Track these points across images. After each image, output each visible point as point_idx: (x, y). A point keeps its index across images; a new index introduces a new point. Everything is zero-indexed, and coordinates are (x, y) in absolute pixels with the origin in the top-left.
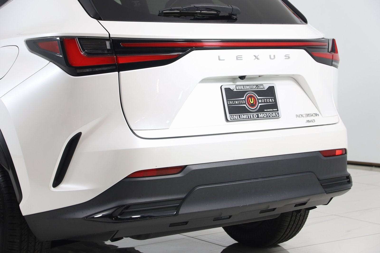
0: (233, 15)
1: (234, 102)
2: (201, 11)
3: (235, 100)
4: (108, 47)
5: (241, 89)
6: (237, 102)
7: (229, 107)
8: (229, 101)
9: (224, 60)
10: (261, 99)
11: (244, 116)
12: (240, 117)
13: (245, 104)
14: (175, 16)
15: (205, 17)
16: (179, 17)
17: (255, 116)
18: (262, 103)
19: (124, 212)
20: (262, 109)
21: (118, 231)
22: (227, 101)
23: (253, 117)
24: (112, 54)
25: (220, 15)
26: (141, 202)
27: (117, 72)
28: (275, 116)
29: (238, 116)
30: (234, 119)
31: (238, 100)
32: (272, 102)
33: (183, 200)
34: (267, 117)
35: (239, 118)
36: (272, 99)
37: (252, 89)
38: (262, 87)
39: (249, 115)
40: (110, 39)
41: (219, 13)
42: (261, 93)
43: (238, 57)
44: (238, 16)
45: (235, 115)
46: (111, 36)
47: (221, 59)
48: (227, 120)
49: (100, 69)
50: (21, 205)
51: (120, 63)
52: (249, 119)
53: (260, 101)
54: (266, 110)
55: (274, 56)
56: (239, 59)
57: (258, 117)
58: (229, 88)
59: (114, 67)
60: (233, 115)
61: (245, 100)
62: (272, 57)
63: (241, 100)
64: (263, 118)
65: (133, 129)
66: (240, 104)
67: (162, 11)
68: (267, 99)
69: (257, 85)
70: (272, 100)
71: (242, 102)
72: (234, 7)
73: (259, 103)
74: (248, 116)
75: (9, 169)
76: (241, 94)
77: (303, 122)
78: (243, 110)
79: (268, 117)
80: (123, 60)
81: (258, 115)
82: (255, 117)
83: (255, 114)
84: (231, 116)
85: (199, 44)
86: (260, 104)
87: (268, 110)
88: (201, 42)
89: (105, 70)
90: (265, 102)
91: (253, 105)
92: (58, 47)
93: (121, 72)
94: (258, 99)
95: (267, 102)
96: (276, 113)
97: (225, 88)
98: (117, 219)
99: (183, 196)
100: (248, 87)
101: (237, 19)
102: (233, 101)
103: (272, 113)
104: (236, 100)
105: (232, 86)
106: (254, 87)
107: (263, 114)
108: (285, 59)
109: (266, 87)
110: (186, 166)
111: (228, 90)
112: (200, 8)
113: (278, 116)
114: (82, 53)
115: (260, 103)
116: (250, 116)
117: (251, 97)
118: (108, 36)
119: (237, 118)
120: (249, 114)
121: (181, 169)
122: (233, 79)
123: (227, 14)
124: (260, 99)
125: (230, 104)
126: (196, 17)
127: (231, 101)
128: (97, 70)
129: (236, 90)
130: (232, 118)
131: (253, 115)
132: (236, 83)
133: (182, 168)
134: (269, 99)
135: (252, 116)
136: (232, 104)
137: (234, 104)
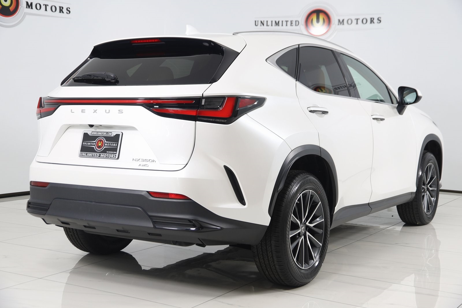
3: (88, 142)
5: (95, 134)
6: (89, 144)
10: (108, 143)
11: (90, 154)
12: (87, 155)
13: (95, 145)
17: (98, 155)
18: (107, 146)
20: (105, 151)
22: (83, 142)
23: (96, 156)
28: (113, 157)
31: (90, 142)
32: (115, 146)
34: (106, 157)
37: (103, 135)
38: (110, 134)
39: (94, 154)
42: (108, 139)
52: (93, 157)
53: (106, 145)
54: (108, 152)
55: (109, 110)
57: (100, 156)
58: (87, 133)
60: (83, 153)
61: (95, 143)
62: (108, 111)
63: (93, 142)
64: (103, 158)
66: (91, 145)
68: (111, 143)
69: (107, 133)
70: (115, 145)
71: (93, 144)
73: (105, 146)
74: (93, 155)
76: (94, 138)
77: (136, 165)
78: (92, 150)
79: (107, 157)
81: (100, 155)
83: (98, 154)
84: (81, 153)
86: (105, 147)
87: (110, 152)
90: (109, 146)
91: (99, 147)
94: (105, 143)
95: (111, 146)
96: (114, 155)
97: (84, 133)
100: (100, 134)
102: (87, 142)
103: (111, 155)
104: (89, 142)
105: (90, 131)
106: (105, 134)
107: (104, 154)
108: (119, 113)
109: (114, 134)
113: (115, 157)
115: (106, 146)
116: (94, 155)
117: (100, 141)
119: (84, 155)
120: (94, 153)
124: (106, 143)
125: (84, 145)
127: (85, 142)
130: (81, 155)
131: (97, 155)
133: (47, 184)
134: (113, 144)
135: (95, 155)
136: (86, 145)
137: (87, 145)
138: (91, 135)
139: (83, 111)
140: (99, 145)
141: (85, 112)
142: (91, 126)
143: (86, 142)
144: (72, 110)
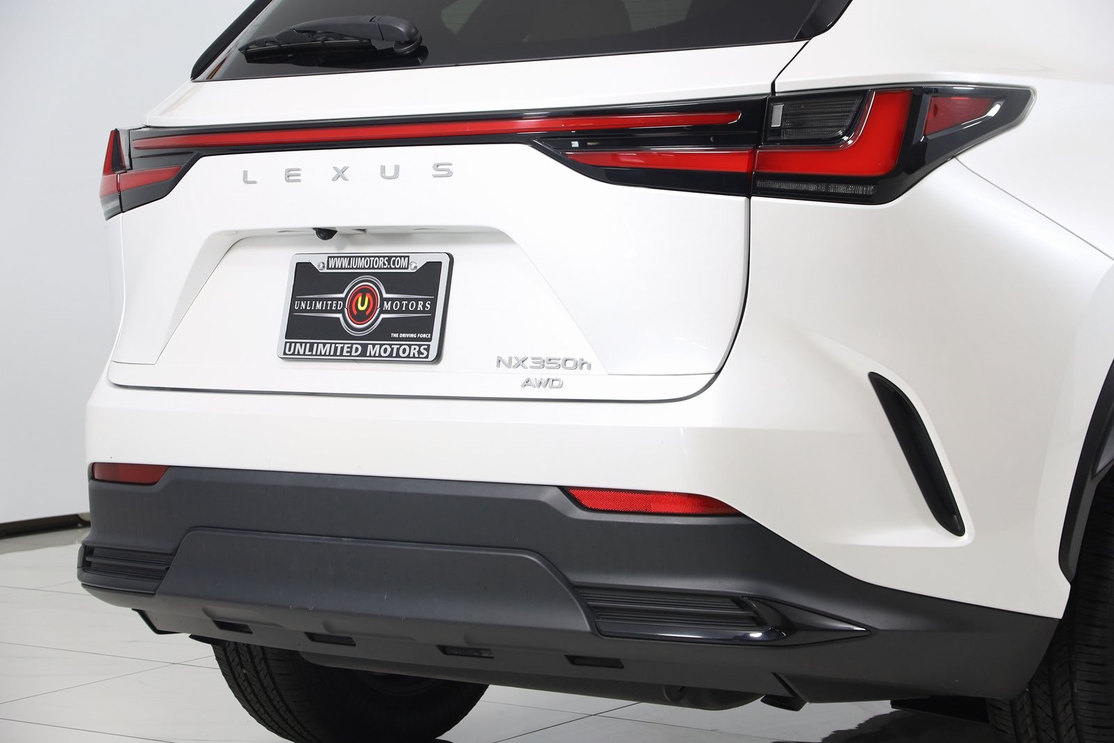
1: (311, 305)
3: (316, 300)
5: (341, 266)
6: (319, 306)
7: (291, 319)
8: (298, 299)
10: (393, 300)
11: (324, 347)
12: (311, 350)
13: (342, 311)
17: (357, 350)
18: (392, 311)
20: (383, 332)
22: (294, 300)
23: (350, 352)
28: (416, 355)
29: (308, 345)
30: (293, 354)
31: (323, 300)
32: (424, 311)
34: (391, 355)
35: (307, 353)
36: (425, 301)
37: (373, 268)
38: (404, 263)
39: (339, 346)
42: (396, 281)
45: (301, 343)
52: (336, 356)
53: (387, 306)
54: (396, 335)
55: (397, 168)
56: (291, 178)
57: (363, 354)
58: (309, 263)
59: (118, 202)
60: (296, 343)
61: (344, 300)
62: (390, 172)
63: (333, 299)
64: (378, 359)
66: (326, 311)
68: (409, 300)
69: (390, 258)
70: (424, 306)
71: (334, 305)
73: (382, 312)
74: (336, 348)
76: (336, 281)
78: (331, 330)
79: (394, 358)
81: (365, 347)
82: (353, 354)
83: (357, 345)
86: (383, 316)
87: (404, 335)
90: (400, 311)
91: (360, 317)
94: (383, 299)
95: (407, 311)
96: (420, 346)
97: (297, 263)
100: (361, 263)
102: (311, 300)
103: (410, 346)
104: (319, 300)
106: (381, 262)
107: (381, 345)
108: (435, 176)
109: (417, 263)
110: (169, 467)
113: (425, 353)
115: (387, 312)
116: (342, 349)
117: (364, 291)
119: (302, 352)
120: (339, 344)
124: (388, 300)
127: (304, 300)
129: (328, 268)
130: (289, 351)
131: (351, 348)
134: (417, 300)
135: (346, 349)
136: (305, 311)
137: (310, 311)
138: (325, 270)
139: (291, 175)
140: (361, 308)
141: (299, 181)
142: (326, 234)
143: (307, 300)
144: (245, 173)
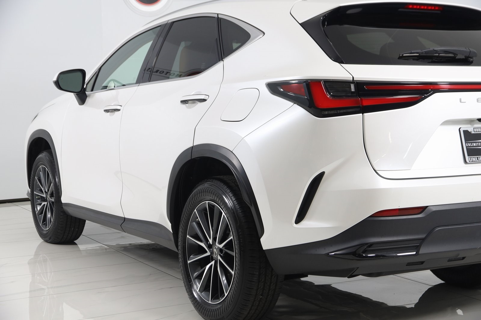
0: (470, 57)
1: (472, 145)
2: (439, 54)
4: (353, 89)
5: (478, 131)
6: (475, 144)
7: (467, 149)
8: (467, 143)
9: (465, 102)
12: (478, 159)
14: (413, 59)
15: (442, 60)
16: (417, 60)
19: (367, 250)
21: (358, 268)
22: (466, 143)
24: (356, 96)
25: (457, 58)
26: (382, 240)
27: (361, 114)
29: (476, 158)
30: (472, 161)
31: (476, 142)
33: (423, 240)
35: (477, 161)
40: (353, 82)
41: (456, 56)
43: (479, 99)
44: (474, 58)
45: (474, 157)
46: (355, 79)
47: (462, 101)
48: (465, 162)
49: (345, 111)
50: (262, 240)
51: (364, 105)
56: (479, 101)
58: (467, 130)
59: (358, 110)
60: (472, 158)
63: (479, 142)
65: (376, 169)
66: (477, 146)
67: (403, 55)
71: (480, 144)
72: (471, 49)
75: (252, 206)
80: (367, 101)
84: (469, 158)
85: (436, 87)
88: (437, 84)
89: (349, 112)
92: (304, 90)
93: (365, 114)
97: (463, 131)
98: (360, 256)
99: (423, 236)
101: (474, 61)
102: (472, 143)
104: (474, 143)
105: (470, 128)
110: (427, 207)
111: (466, 133)
112: (439, 51)
114: (328, 96)
118: (352, 79)
119: (475, 161)
121: (421, 210)
122: (471, 121)
123: (463, 57)
125: (468, 147)
126: (433, 60)
127: (469, 143)
128: (342, 111)
129: (474, 132)
130: (471, 160)
132: (473, 125)
133: (423, 209)
136: (470, 146)
137: (472, 147)
138: (473, 133)
143: (470, 143)
144: (460, 99)
